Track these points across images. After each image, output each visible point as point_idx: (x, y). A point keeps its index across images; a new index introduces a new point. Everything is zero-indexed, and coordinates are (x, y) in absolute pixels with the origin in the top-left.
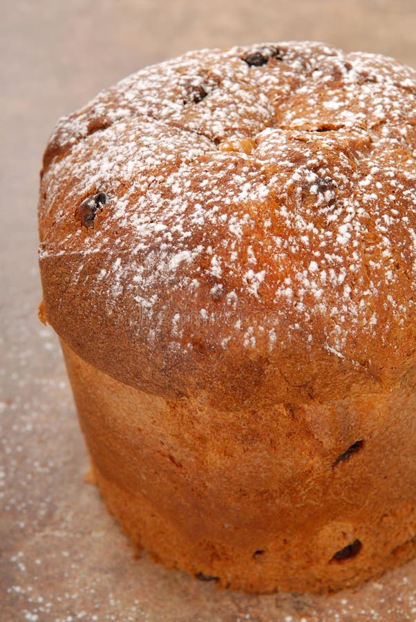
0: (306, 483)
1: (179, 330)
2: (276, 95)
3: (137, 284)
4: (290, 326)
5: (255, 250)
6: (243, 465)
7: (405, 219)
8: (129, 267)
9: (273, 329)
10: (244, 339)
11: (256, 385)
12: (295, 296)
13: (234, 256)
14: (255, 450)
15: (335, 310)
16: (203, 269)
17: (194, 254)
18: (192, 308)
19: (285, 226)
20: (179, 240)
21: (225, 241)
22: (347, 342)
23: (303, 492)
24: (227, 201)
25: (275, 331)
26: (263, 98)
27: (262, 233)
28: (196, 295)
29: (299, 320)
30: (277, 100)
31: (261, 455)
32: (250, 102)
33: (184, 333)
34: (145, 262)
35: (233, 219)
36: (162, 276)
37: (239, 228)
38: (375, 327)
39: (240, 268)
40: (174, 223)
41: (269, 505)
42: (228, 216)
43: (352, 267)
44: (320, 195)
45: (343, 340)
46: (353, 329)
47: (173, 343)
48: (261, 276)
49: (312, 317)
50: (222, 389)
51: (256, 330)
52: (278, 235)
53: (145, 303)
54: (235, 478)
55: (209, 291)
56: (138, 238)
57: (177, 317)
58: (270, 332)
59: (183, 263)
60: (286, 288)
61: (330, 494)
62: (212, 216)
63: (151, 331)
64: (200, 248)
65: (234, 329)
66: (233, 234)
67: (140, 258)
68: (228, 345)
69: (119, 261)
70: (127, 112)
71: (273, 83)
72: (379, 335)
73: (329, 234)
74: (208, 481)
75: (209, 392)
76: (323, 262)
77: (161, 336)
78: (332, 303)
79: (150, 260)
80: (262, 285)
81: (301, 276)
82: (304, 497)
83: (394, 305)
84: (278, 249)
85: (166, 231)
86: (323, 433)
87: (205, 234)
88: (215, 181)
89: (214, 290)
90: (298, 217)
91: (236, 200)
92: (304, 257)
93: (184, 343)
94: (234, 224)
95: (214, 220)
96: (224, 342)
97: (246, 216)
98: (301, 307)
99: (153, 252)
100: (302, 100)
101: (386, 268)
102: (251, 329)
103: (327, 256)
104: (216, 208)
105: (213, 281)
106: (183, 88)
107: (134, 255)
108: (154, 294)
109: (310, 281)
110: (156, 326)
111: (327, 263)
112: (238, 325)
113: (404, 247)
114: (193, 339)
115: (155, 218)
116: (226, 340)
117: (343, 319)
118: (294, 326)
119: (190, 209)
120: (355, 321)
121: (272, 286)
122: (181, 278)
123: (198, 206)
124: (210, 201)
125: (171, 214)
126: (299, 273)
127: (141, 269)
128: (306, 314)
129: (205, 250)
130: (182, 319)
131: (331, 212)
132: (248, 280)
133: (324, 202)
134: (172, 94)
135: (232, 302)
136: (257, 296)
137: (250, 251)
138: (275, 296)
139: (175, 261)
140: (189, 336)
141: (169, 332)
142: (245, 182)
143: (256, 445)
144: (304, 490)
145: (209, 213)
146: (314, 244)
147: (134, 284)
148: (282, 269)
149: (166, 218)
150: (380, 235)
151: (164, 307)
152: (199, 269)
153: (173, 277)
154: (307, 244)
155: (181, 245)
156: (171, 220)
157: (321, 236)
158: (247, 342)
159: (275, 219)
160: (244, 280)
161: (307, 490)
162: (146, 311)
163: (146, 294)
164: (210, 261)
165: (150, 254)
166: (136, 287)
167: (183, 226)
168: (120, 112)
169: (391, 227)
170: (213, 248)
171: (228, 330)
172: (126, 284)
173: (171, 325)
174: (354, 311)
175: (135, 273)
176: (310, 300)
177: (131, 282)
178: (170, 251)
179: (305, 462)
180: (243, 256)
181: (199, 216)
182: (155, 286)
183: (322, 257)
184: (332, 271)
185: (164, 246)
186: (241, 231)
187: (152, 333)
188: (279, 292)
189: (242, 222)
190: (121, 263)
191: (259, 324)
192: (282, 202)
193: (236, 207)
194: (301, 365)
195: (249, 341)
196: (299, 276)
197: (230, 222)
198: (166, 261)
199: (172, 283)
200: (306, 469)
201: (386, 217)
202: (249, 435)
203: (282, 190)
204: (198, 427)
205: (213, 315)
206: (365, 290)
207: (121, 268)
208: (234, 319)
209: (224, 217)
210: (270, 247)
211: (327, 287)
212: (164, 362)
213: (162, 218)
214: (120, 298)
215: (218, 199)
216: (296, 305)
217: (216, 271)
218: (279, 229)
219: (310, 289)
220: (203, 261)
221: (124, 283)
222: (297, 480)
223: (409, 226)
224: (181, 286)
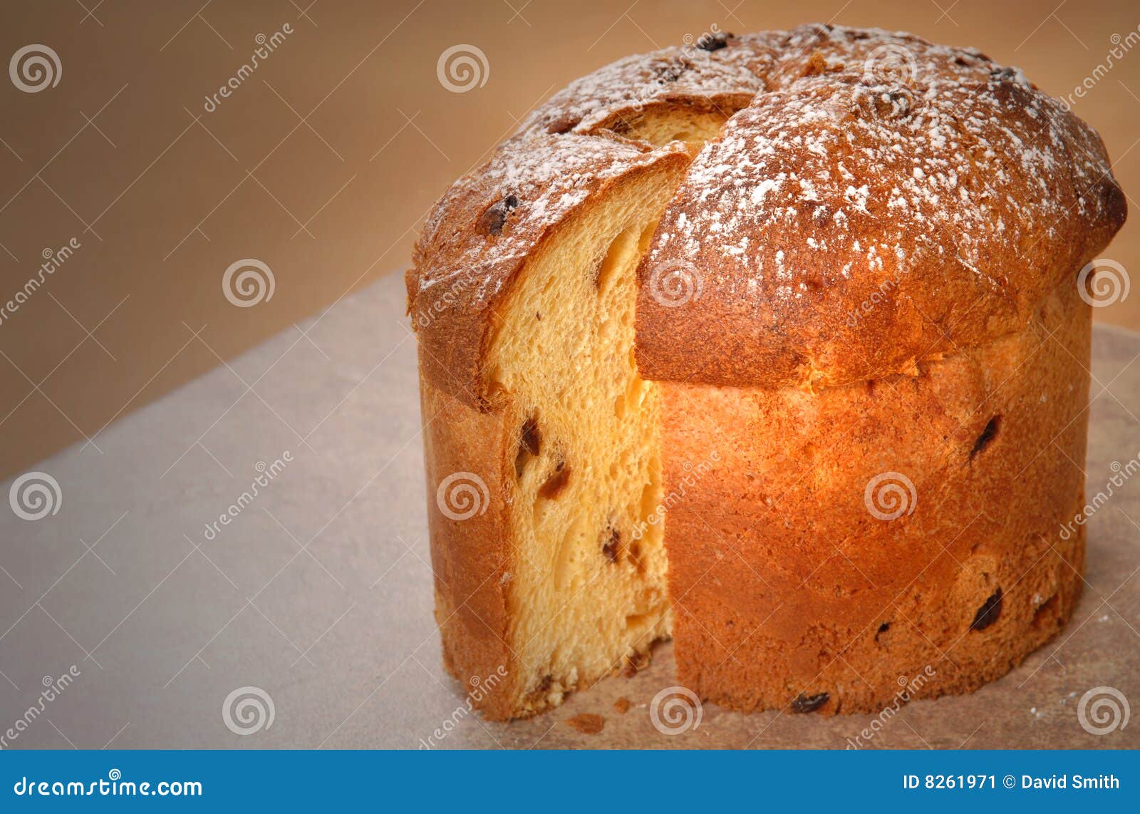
0: (941, 490)
1: (786, 270)
2: (759, 65)
3: (716, 233)
4: (916, 238)
5: (847, 167)
6: (863, 477)
7: (993, 119)
8: (699, 219)
9: (898, 244)
10: (869, 261)
11: (888, 324)
12: (911, 206)
13: (825, 175)
14: (876, 449)
15: (957, 217)
16: (795, 195)
17: (777, 182)
18: (795, 242)
19: (870, 137)
20: (754, 172)
21: (808, 162)
22: (979, 253)
23: (938, 507)
24: (794, 125)
25: (900, 247)
26: (745, 70)
27: (849, 147)
28: (796, 224)
29: (923, 231)
30: (762, 70)
31: (885, 454)
32: (734, 74)
33: (792, 272)
34: (720, 206)
35: (809, 140)
36: (747, 215)
37: (820, 146)
38: (1005, 233)
39: (837, 187)
40: (738, 161)
41: (896, 538)
42: (802, 137)
43: (960, 168)
44: (894, 103)
45: (975, 251)
46: (982, 237)
47: (781, 288)
48: (864, 190)
49: (936, 225)
50: (850, 336)
51: (878, 248)
52: (866, 147)
53: (734, 251)
54: (852, 504)
55: (811, 217)
56: (699, 186)
57: (780, 255)
58: (896, 247)
59: (769, 194)
60: (897, 199)
61: (968, 508)
62: (782, 142)
63: (750, 281)
64: (782, 176)
65: (853, 253)
66: (816, 154)
67: (712, 204)
68: (851, 274)
69: (683, 217)
70: (595, 103)
71: (748, 56)
72: (1011, 243)
73: (921, 139)
74: (817, 520)
75: (835, 343)
76: (927, 167)
77: (764, 285)
78: (951, 208)
79: (726, 202)
80: (869, 201)
81: (909, 184)
82: (939, 516)
83: (1017, 207)
84: (873, 161)
85: (733, 169)
86: (958, 403)
87: (781, 162)
88: (767, 113)
89: (816, 213)
90: (880, 128)
91: (802, 121)
92: (902, 165)
93: (795, 285)
94: (812, 144)
95: (786, 145)
96: (845, 270)
97: (824, 132)
98: (919, 217)
99: (726, 192)
100: (793, 63)
101: (995, 169)
102: (872, 249)
103: (928, 160)
104: (783, 134)
105: (812, 205)
106: (650, 71)
107: (703, 202)
108: (742, 237)
109: (921, 188)
110: (755, 273)
111: (931, 168)
112: (856, 246)
113: (1005, 146)
114: (806, 276)
115: (710, 164)
116: (847, 267)
117: (968, 225)
118: (920, 238)
119: (750, 144)
120: (981, 227)
121: (881, 199)
122: (771, 210)
123: (757, 139)
124: (770, 131)
125: (728, 154)
126: (905, 182)
127: (717, 216)
128: (929, 223)
129: (788, 176)
130: (786, 256)
131: (911, 123)
132: (850, 197)
133: (900, 110)
134: (640, 78)
135: (842, 222)
136: (868, 213)
137: (841, 169)
138: (887, 210)
139: (758, 195)
140: (800, 274)
141: (774, 276)
142: (802, 106)
143: (877, 441)
144: (939, 503)
145: (776, 141)
146: (909, 151)
147: (712, 234)
148: (885, 180)
149: (724, 160)
150: (975, 136)
151: (761, 248)
152: (790, 196)
153: (761, 212)
154: (902, 152)
155: (758, 176)
156: (732, 159)
157: (913, 144)
158: (872, 264)
159: (856, 132)
160: (847, 198)
161: (942, 502)
162: (739, 259)
163: (735, 240)
164: (799, 185)
165: (723, 196)
166: (717, 236)
167: (751, 160)
168: (586, 106)
169: (982, 128)
170: (796, 174)
171: (845, 254)
172: (703, 238)
173: (775, 267)
174: (978, 216)
175: (710, 222)
176: (927, 209)
177: (708, 232)
178: (747, 185)
179: (939, 453)
180: (834, 173)
181: (765, 147)
182: (741, 229)
183: (924, 163)
184: (940, 175)
185: (738, 182)
186: (823, 148)
187: (753, 283)
188: (891, 204)
189: (820, 139)
190: (687, 218)
191: (879, 242)
192: (856, 114)
193: (807, 127)
194: (935, 289)
195: (875, 263)
196: (908, 184)
197: (806, 143)
198: (747, 197)
199: (761, 220)
200: (940, 466)
201: (972, 119)
202: (869, 426)
203: (851, 102)
204: (803, 432)
205: (823, 242)
206: (982, 192)
207: (689, 222)
208: (848, 241)
209: (797, 140)
210: (862, 160)
211: (941, 191)
212: (774, 316)
213: (719, 160)
214: (699, 256)
215: (781, 125)
216: (914, 215)
217: (810, 194)
218: (864, 140)
219: (923, 196)
220: (792, 189)
221: (698, 237)
222: (930, 487)
223: (1000, 125)
224: (775, 219)
